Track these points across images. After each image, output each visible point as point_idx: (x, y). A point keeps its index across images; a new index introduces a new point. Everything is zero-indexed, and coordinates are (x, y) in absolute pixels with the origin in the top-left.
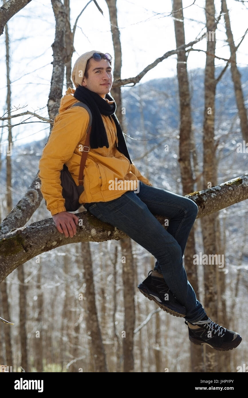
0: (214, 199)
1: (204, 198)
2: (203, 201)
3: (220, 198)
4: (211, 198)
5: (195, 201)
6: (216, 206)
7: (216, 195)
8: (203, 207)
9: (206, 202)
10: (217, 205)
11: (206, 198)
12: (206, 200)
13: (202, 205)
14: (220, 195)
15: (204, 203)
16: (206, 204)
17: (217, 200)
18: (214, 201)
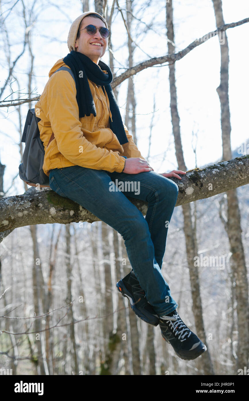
0: (216, 175)
1: (201, 174)
2: (200, 178)
3: (225, 174)
4: (211, 174)
5: (189, 177)
6: (220, 184)
7: (219, 171)
8: (199, 185)
9: (204, 179)
10: (222, 183)
11: (205, 174)
12: (205, 177)
13: (199, 183)
14: (225, 171)
15: (201, 180)
16: (204, 181)
17: (220, 177)
18: (216, 178)
